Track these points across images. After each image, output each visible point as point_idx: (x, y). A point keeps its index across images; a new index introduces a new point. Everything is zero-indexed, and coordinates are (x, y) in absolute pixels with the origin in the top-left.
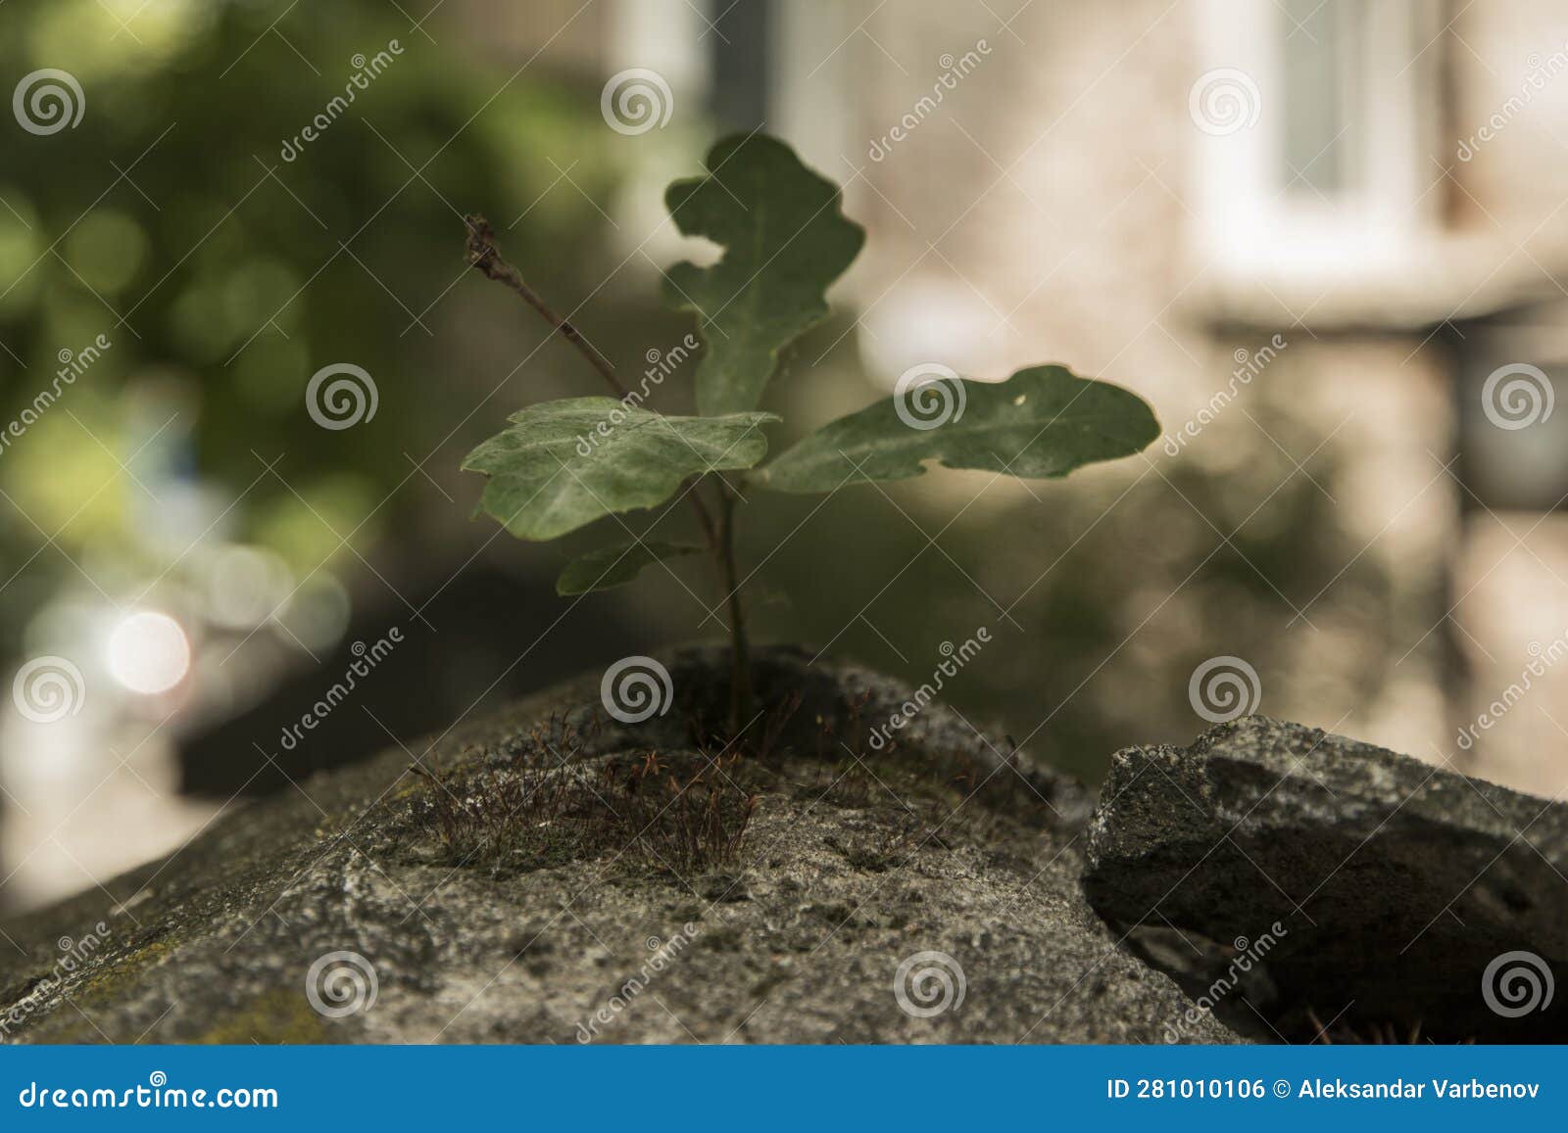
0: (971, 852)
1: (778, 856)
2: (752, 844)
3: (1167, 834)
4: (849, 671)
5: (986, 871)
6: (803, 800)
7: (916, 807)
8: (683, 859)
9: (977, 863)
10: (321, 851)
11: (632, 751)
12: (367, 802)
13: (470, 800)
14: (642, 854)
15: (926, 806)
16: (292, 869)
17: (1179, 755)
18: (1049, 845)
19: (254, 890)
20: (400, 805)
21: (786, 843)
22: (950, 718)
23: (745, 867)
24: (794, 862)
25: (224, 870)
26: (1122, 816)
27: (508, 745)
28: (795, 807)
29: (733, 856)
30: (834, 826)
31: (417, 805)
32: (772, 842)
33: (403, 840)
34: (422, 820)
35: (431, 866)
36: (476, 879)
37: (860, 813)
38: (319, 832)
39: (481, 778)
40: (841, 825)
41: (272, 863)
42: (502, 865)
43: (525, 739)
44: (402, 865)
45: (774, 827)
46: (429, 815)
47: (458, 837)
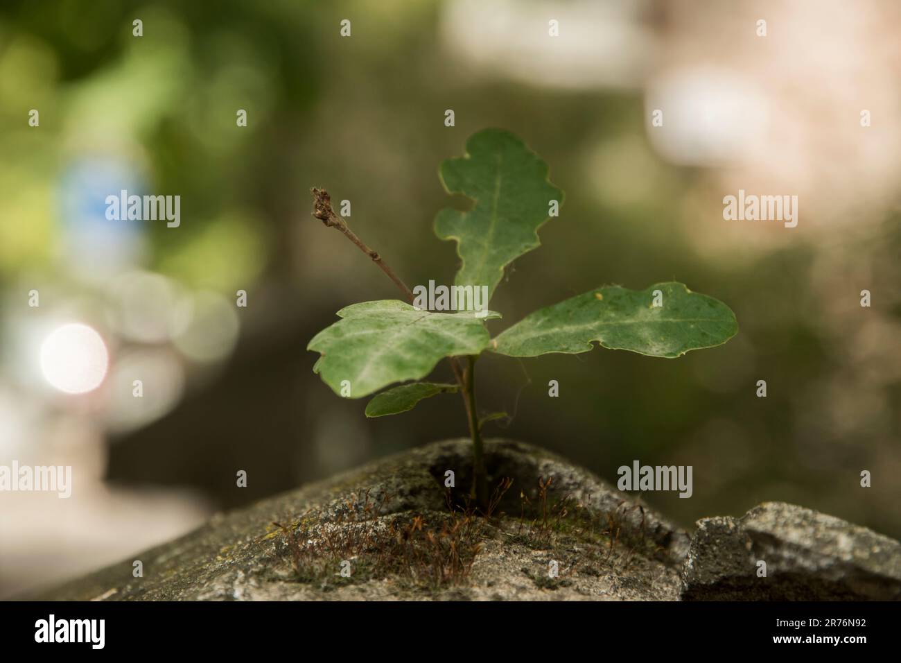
0: (611, 578)
1: (492, 580)
2: (478, 571)
3: (727, 571)
4: (545, 462)
5: (620, 590)
6: (511, 544)
7: (580, 549)
8: (435, 581)
9: (614, 585)
10: (221, 571)
11: (409, 512)
12: (248, 539)
13: (310, 542)
14: (411, 576)
15: (586, 549)
16: (203, 581)
17: (735, 524)
18: (663, 573)
19: (181, 594)
20: (267, 543)
21: (498, 571)
22: (607, 492)
23: (472, 586)
24: (501, 584)
25: (161, 579)
26: (701, 559)
27: (334, 507)
28: (505, 549)
29: (466, 579)
30: (529, 561)
31: (279, 544)
32: (490, 570)
33: (270, 566)
34: (281, 553)
35: (286, 582)
36: (312, 591)
37: (544, 553)
38: (219, 558)
39: (317, 528)
40: (532, 560)
41: (190, 576)
42: (328, 582)
43: (344, 503)
44: (269, 581)
45: (491, 561)
46: (285, 550)
47: (302, 565)
